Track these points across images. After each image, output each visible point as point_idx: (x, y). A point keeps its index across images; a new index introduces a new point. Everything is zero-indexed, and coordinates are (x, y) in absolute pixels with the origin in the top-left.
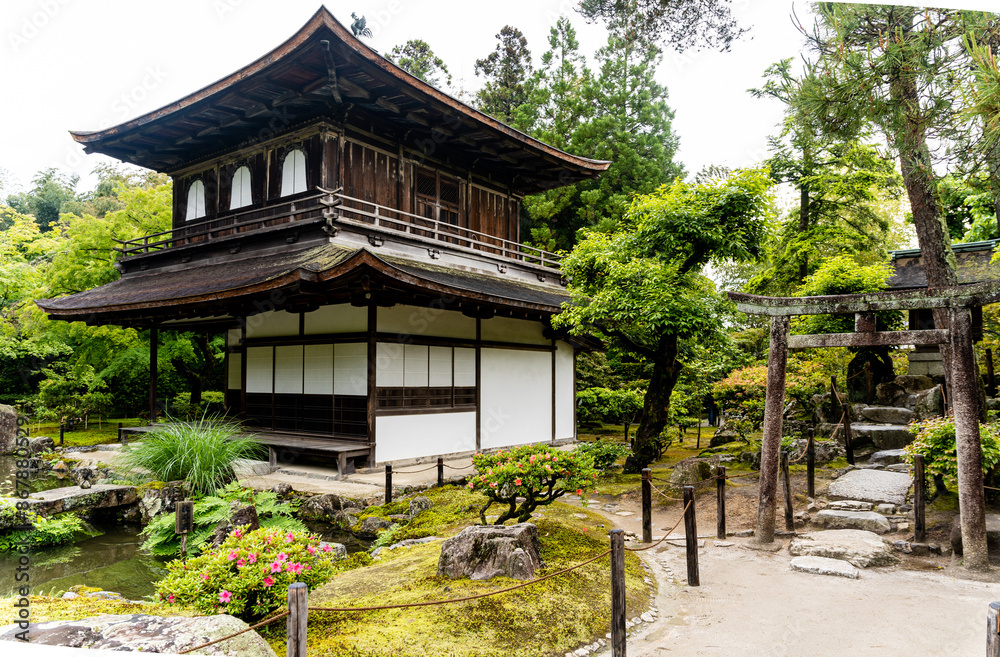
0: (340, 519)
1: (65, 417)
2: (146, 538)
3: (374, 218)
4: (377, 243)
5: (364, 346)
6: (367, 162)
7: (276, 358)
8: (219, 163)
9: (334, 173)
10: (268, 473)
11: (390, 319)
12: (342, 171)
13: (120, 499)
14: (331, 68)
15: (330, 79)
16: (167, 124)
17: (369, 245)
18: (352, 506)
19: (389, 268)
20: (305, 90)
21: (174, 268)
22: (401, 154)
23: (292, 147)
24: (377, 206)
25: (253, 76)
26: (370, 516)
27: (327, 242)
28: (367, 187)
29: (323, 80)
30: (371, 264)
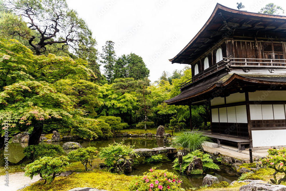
0: (234, 166)
1: (175, 129)
2: (174, 164)
3: (245, 63)
4: (246, 71)
5: (245, 106)
6: (242, 46)
7: (219, 112)
8: (201, 58)
9: (231, 52)
10: (217, 148)
11: (253, 96)
12: (234, 51)
13: (172, 152)
14: (224, 20)
15: (225, 24)
16: (186, 51)
17: (244, 72)
18: (239, 162)
19: (246, 79)
20: (219, 30)
21: (191, 88)
22: (256, 40)
23: (218, 48)
24: (246, 59)
25: (203, 31)
26: (243, 167)
27: (228, 74)
28: (243, 54)
29: (223, 25)
30: (238, 78)
